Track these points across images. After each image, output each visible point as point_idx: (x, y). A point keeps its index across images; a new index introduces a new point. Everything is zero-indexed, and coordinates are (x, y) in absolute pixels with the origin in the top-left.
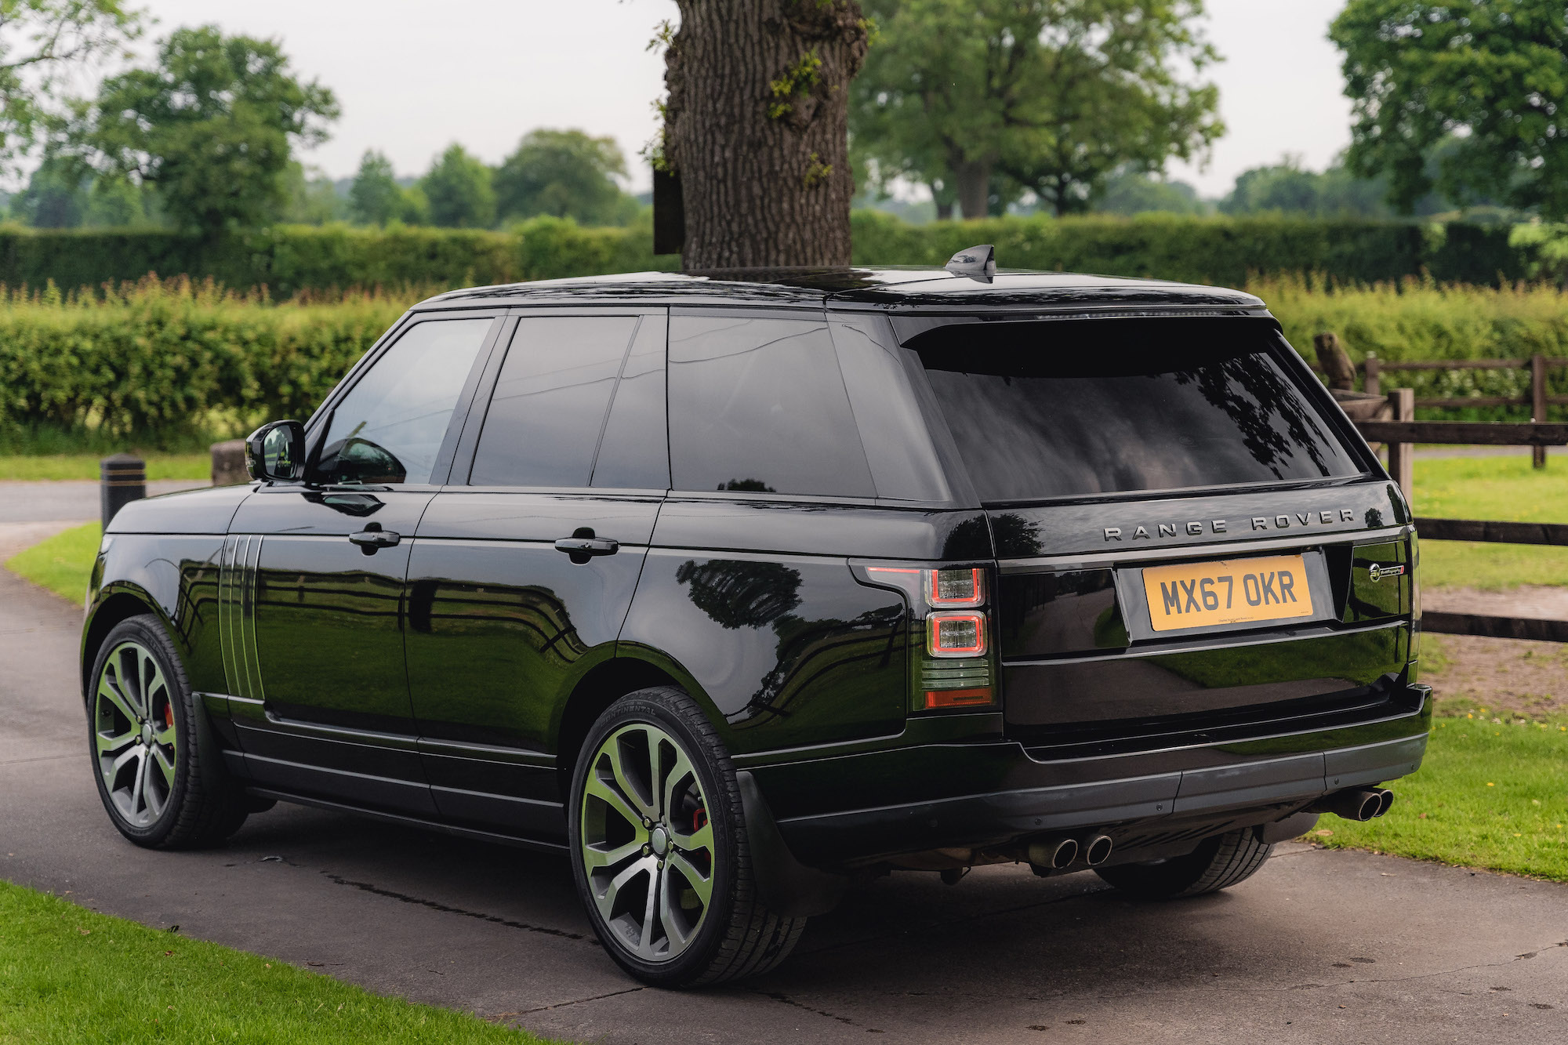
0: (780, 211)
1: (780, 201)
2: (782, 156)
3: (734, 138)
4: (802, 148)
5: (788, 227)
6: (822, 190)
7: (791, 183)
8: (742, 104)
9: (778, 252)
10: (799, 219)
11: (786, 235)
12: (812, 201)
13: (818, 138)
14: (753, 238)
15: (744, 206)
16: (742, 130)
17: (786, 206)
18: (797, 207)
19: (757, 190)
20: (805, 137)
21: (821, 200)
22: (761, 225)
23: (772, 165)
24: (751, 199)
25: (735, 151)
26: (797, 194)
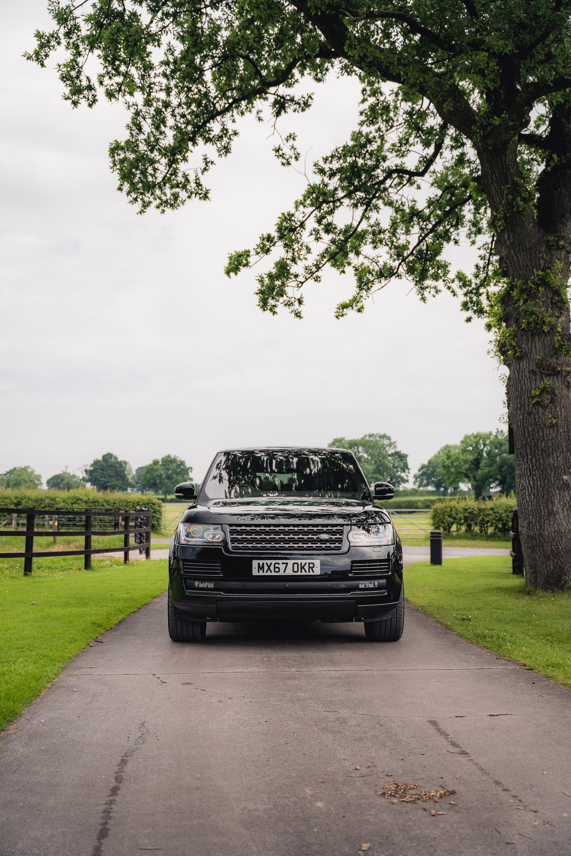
0: (539, 435)
1: (538, 432)
2: (539, 417)
3: (522, 411)
4: (546, 414)
5: (542, 441)
6: (556, 428)
7: (542, 426)
8: (524, 400)
9: (539, 450)
10: (546, 439)
11: (541, 444)
12: (552, 432)
13: (553, 410)
14: (530, 447)
15: (527, 434)
16: (525, 408)
17: (541, 434)
18: (545, 435)
19: (530, 429)
20: (548, 410)
21: (555, 432)
22: (532, 441)
23: (535, 420)
24: (529, 433)
25: (523, 416)
26: (545, 430)
